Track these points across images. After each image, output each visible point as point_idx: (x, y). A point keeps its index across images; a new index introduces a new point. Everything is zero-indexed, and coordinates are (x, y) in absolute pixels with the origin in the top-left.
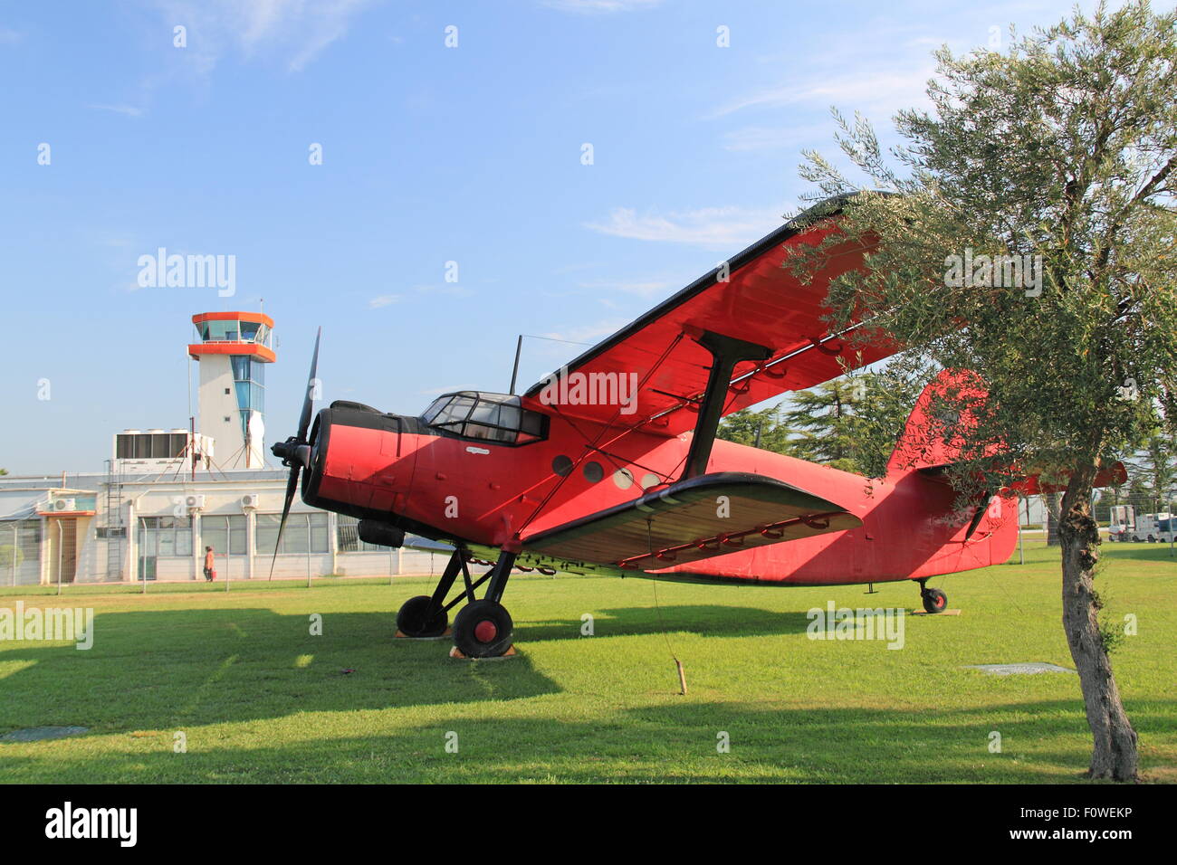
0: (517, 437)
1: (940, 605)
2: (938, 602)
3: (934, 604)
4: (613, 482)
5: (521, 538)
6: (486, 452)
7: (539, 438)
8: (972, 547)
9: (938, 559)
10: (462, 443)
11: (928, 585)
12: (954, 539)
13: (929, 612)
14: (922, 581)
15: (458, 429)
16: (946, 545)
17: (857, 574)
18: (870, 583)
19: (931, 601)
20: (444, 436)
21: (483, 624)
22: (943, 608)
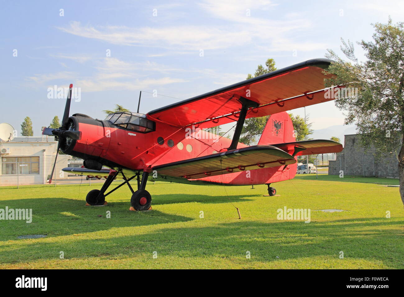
0: (146, 129)
1: (274, 193)
2: (273, 192)
3: (272, 192)
4: (177, 147)
5: (152, 167)
6: (135, 135)
7: (152, 130)
8: (284, 173)
9: (275, 176)
10: (127, 131)
11: (270, 186)
12: (279, 170)
13: (270, 195)
14: (269, 185)
15: (125, 126)
16: (277, 172)
17: (252, 182)
18: (253, 185)
19: (271, 192)
20: (120, 128)
21: (142, 198)
22: (275, 194)
